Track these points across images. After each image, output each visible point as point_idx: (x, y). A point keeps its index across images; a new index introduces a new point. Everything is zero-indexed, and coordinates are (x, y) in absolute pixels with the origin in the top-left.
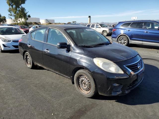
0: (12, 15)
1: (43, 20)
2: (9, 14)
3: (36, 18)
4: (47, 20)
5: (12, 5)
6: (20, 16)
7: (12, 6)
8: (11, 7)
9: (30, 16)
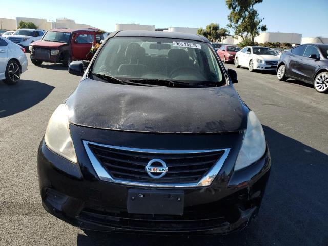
0: (231, 26)
1: (311, 39)
2: (227, 25)
3: (293, 34)
4: (319, 38)
5: (234, 6)
6: (246, 27)
7: (234, 9)
8: (231, 10)
9: (267, 27)
